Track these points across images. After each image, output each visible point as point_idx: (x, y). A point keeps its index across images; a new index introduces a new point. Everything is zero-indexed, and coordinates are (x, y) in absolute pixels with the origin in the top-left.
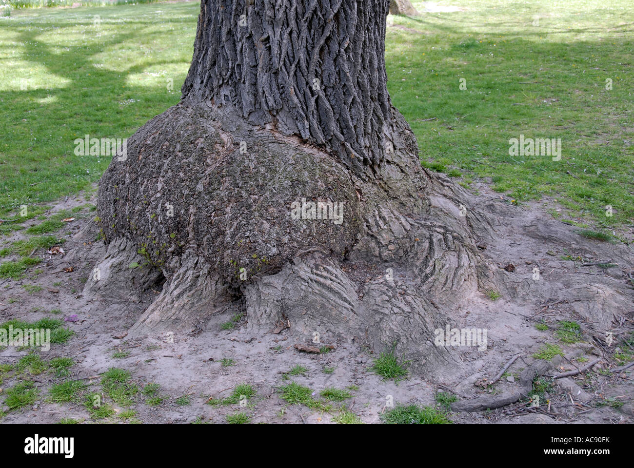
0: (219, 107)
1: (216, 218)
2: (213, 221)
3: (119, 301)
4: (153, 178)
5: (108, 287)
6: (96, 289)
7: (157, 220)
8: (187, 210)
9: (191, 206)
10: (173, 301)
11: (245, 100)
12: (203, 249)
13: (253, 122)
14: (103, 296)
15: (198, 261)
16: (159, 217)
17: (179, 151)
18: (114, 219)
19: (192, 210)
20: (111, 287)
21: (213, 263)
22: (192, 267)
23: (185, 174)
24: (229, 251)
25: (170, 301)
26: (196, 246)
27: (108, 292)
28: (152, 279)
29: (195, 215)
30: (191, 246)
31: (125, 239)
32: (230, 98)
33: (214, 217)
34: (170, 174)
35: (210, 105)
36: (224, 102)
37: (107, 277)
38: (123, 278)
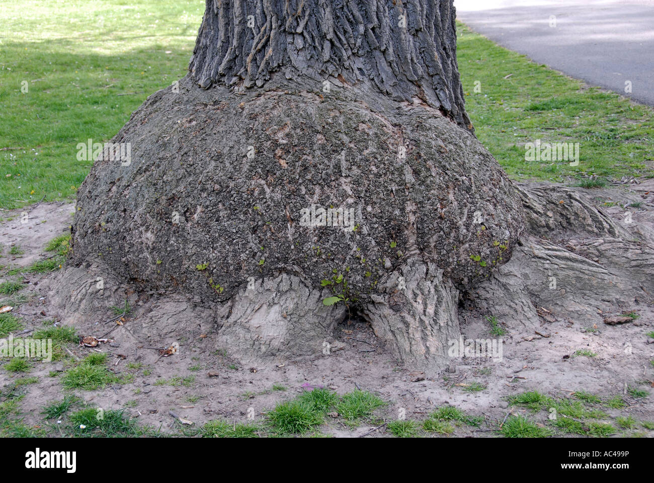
0: (354, 85)
1: (444, 210)
2: (443, 214)
3: (313, 356)
4: (331, 181)
5: (292, 343)
6: (274, 352)
7: (360, 233)
8: (403, 210)
9: (408, 202)
10: (435, 321)
11: (385, 71)
12: (430, 252)
13: (398, 97)
14: (287, 358)
15: (428, 270)
16: (364, 227)
17: (350, 142)
18: (259, 254)
19: (410, 207)
20: (298, 341)
21: (448, 264)
22: (422, 278)
23: (377, 167)
24: (467, 245)
25: (432, 322)
26: (418, 251)
27: (295, 350)
28: (338, 316)
29: (414, 213)
30: (412, 252)
31: (285, 275)
32: (366, 72)
33: (442, 209)
34: (356, 171)
35: (340, 84)
36: (360, 77)
37: (284, 331)
38: (308, 326)
